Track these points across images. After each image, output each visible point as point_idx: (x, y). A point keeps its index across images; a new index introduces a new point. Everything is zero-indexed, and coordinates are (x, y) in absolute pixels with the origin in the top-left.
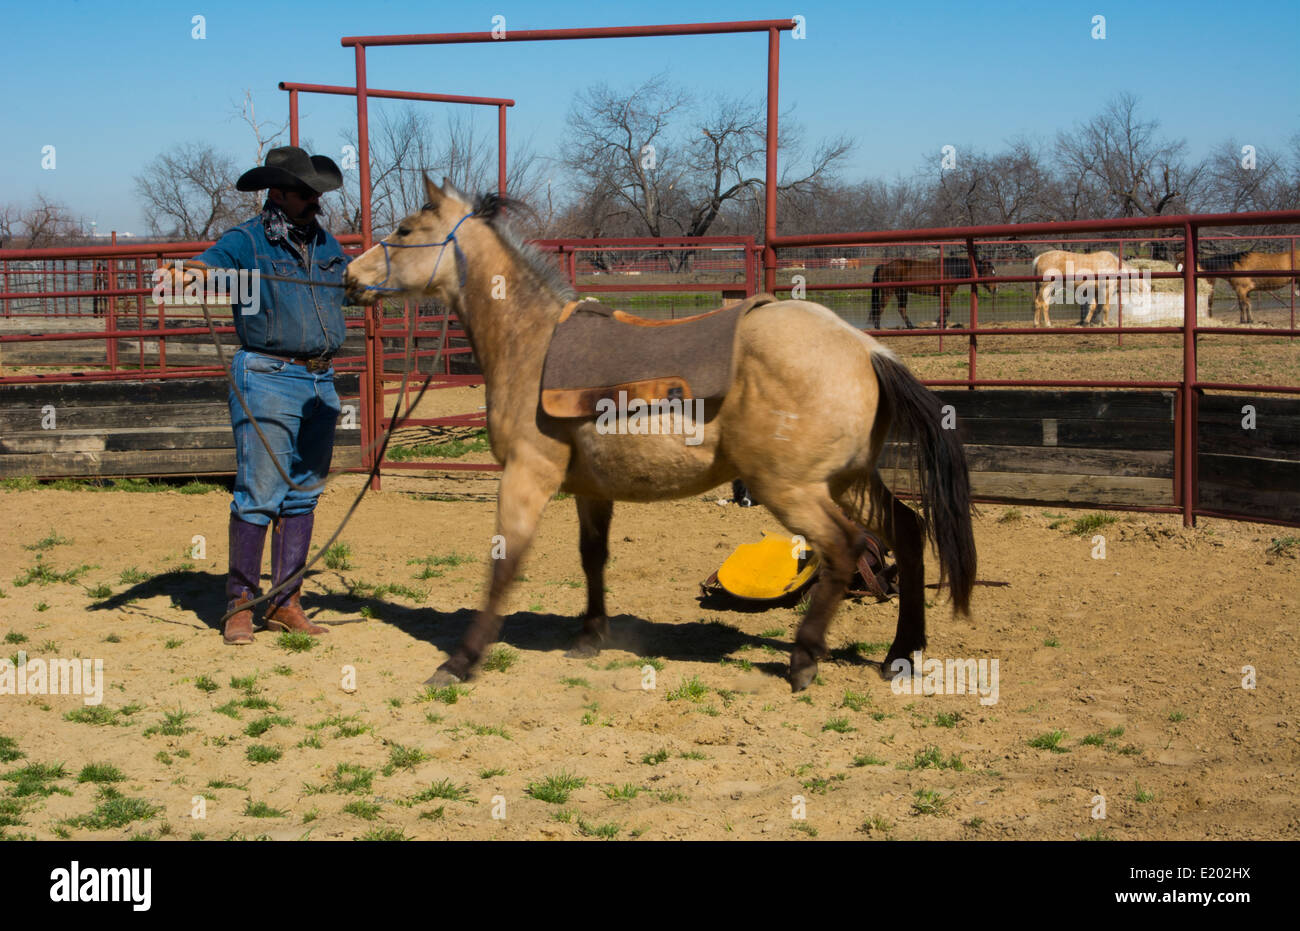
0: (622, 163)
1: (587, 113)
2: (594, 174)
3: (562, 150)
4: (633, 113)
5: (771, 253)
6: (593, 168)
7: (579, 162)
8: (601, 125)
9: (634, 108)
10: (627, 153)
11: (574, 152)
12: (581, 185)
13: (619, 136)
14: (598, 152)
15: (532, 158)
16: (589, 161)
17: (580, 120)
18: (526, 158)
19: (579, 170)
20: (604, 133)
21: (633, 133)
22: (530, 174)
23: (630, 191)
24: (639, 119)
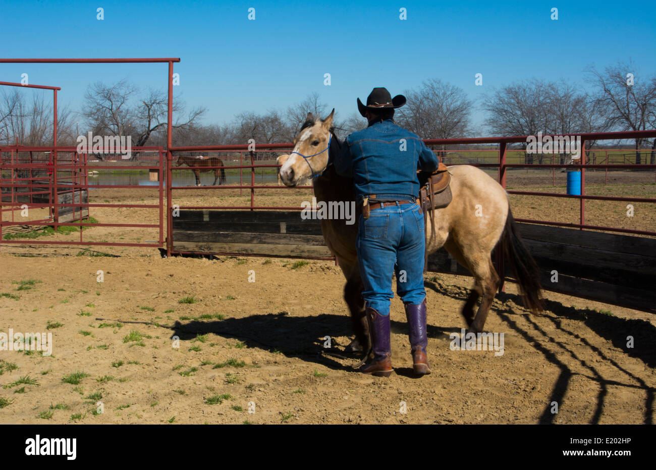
0: (109, 115)
1: (93, 94)
2: (97, 120)
3: (83, 109)
4: (113, 95)
5: (170, 154)
6: (96, 117)
7: (90, 114)
8: (99, 99)
9: (114, 92)
10: (110, 111)
11: (88, 110)
12: (91, 124)
13: (107, 104)
14: (98, 110)
15: (70, 112)
16: (94, 114)
17: (90, 97)
18: (67, 112)
19: (90, 118)
20: (101, 102)
21: (113, 103)
22: (69, 119)
23: (112, 127)
24: (116, 97)
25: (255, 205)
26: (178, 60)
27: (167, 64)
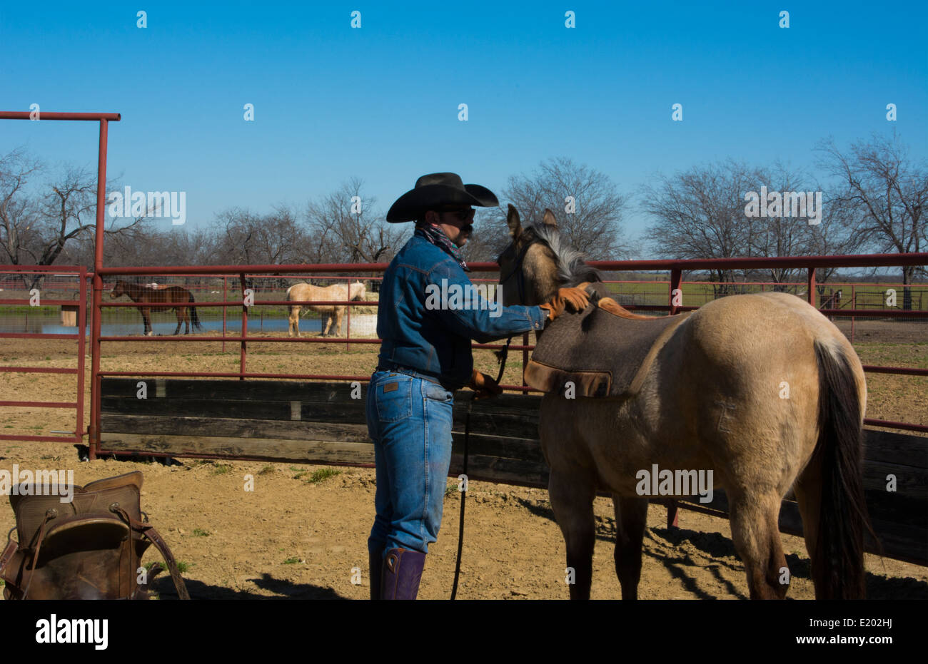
5: (99, 278)
25: (249, 369)
26: (117, 118)
27: (97, 123)
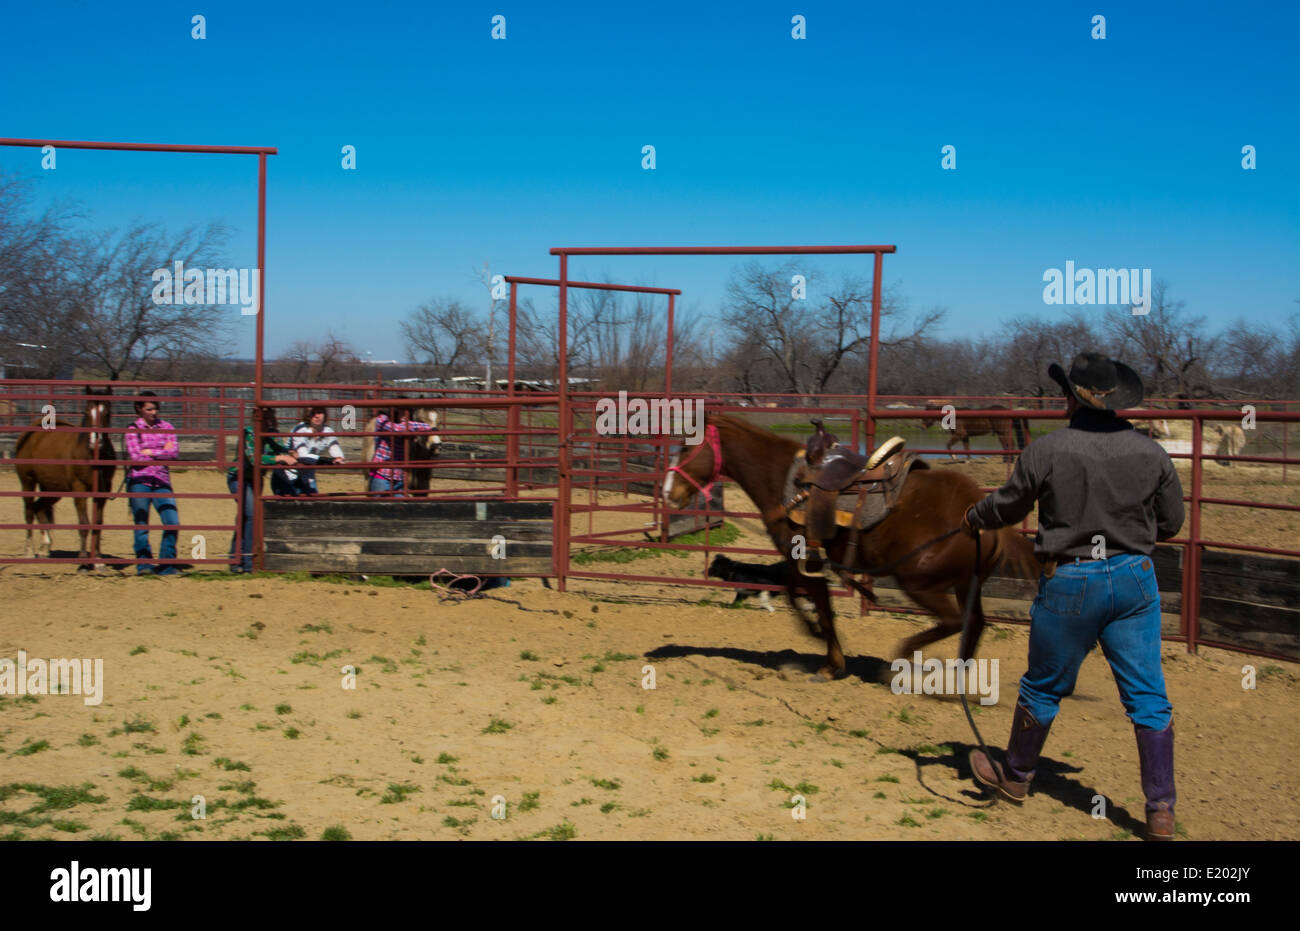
0: (767, 321)
1: (742, 283)
2: (746, 330)
3: (722, 311)
4: (777, 284)
5: (871, 422)
6: (745, 325)
7: (734, 321)
8: (753, 294)
9: (778, 280)
10: (771, 315)
11: (731, 312)
12: (735, 337)
13: (765, 301)
14: (749, 312)
15: (700, 316)
16: (742, 319)
17: (736, 288)
18: (695, 316)
19: (735, 327)
20: (755, 298)
21: (777, 299)
22: (696, 329)
23: (773, 343)
24: (782, 288)
26: (892, 250)
27: (871, 257)
